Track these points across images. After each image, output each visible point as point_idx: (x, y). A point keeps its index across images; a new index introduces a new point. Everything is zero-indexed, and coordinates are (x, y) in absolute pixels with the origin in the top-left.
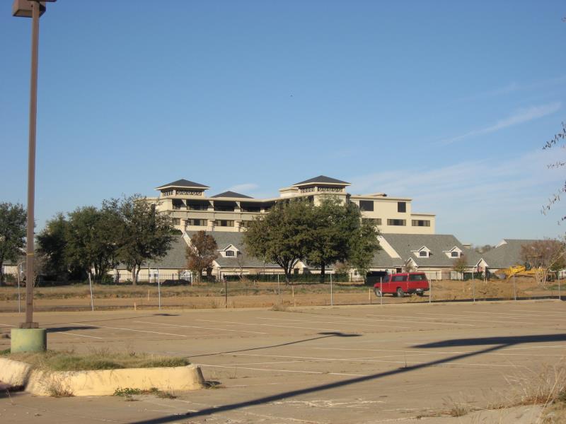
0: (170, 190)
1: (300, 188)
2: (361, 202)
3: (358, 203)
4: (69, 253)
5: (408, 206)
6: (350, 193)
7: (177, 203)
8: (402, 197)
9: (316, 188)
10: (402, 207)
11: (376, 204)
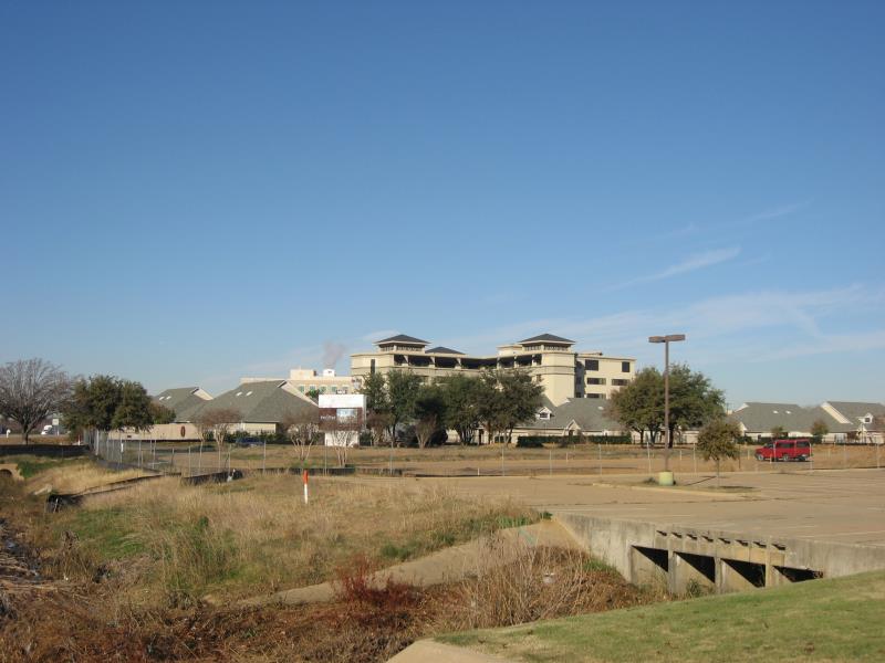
0: (391, 345)
1: (524, 345)
2: (586, 361)
3: (583, 363)
4: (449, 417)
5: (632, 366)
6: (578, 352)
7: (399, 359)
8: (627, 357)
9: (542, 347)
10: (626, 367)
11: (601, 364)
